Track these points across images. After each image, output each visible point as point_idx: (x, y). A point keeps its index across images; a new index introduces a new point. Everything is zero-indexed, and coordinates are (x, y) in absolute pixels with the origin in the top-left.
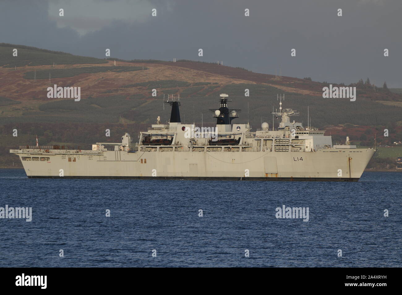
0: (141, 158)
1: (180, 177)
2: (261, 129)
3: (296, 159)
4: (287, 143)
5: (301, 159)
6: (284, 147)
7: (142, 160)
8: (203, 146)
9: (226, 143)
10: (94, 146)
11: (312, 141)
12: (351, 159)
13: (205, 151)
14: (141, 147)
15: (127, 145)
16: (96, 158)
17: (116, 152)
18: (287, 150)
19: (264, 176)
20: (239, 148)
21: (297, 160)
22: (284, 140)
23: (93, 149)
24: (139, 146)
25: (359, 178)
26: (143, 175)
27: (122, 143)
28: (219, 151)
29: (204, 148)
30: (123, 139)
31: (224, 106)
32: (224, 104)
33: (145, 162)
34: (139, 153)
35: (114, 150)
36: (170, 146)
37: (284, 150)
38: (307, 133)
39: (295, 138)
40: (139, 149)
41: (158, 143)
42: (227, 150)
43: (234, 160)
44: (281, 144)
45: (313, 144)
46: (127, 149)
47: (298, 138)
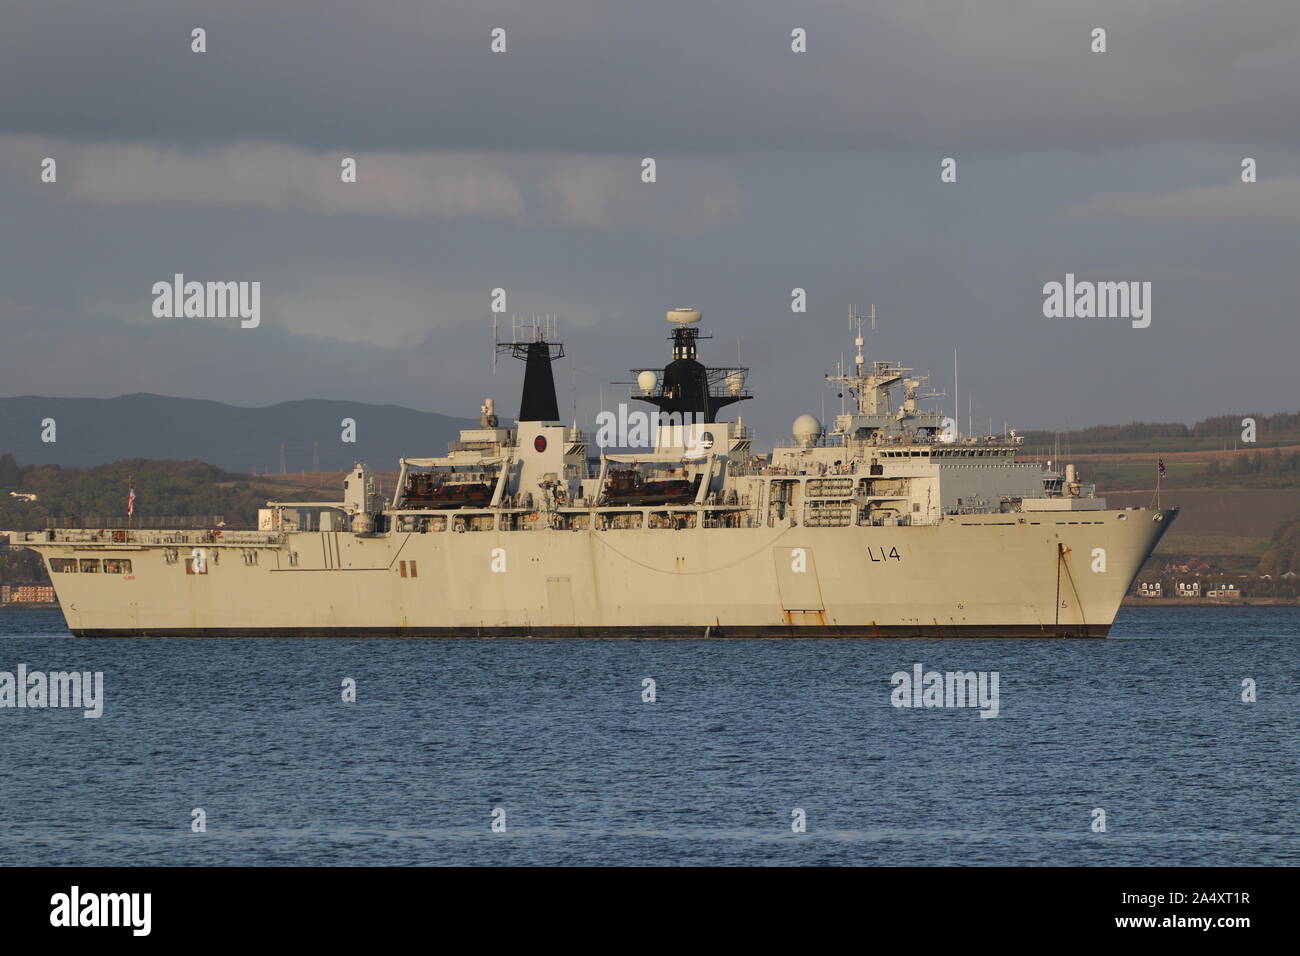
0: (401, 558)
1: (522, 628)
2: (790, 440)
3: (877, 555)
4: (845, 491)
5: (894, 554)
6: (834, 507)
7: (403, 564)
8: (586, 510)
9: (655, 498)
10: (264, 515)
11: (935, 484)
12: (1069, 550)
13: (592, 526)
14: (401, 518)
15: (361, 510)
16: (266, 558)
17: (326, 534)
18: (844, 521)
19: (779, 620)
20: (695, 513)
21: (882, 559)
22: (835, 483)
23: (260, 528)
24: (391, 512)
25: (1109, 626)
26: (411, 624)
27: (343, 501)
28: (635, 526)
29: (588, 514)
30: (347, 487)
31: (685, 357)
32: (684, 349)
33: (414, 574)
34: (394, 536)
35: (317, 530)
36: (484, 511)
37: (833, 521)
38: (925, 454)
39: (871, 474)
40: (394, 523)
41: (450, 499)
42: (659, 525)
43: (680, 560)
44: (825, 499)
45: (939, 498)
46: (361, 523)
47: (881, 474)
